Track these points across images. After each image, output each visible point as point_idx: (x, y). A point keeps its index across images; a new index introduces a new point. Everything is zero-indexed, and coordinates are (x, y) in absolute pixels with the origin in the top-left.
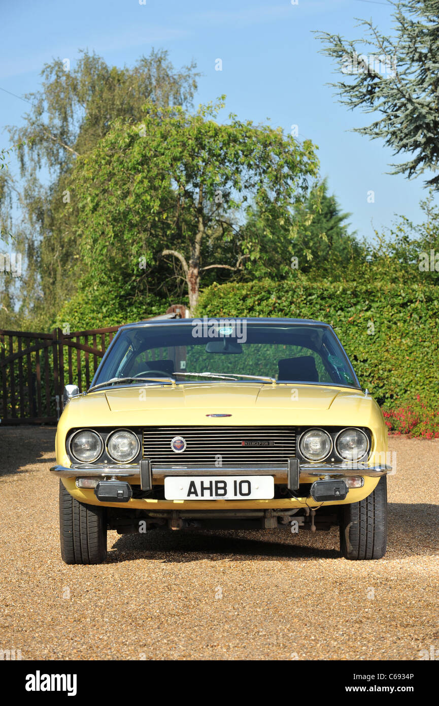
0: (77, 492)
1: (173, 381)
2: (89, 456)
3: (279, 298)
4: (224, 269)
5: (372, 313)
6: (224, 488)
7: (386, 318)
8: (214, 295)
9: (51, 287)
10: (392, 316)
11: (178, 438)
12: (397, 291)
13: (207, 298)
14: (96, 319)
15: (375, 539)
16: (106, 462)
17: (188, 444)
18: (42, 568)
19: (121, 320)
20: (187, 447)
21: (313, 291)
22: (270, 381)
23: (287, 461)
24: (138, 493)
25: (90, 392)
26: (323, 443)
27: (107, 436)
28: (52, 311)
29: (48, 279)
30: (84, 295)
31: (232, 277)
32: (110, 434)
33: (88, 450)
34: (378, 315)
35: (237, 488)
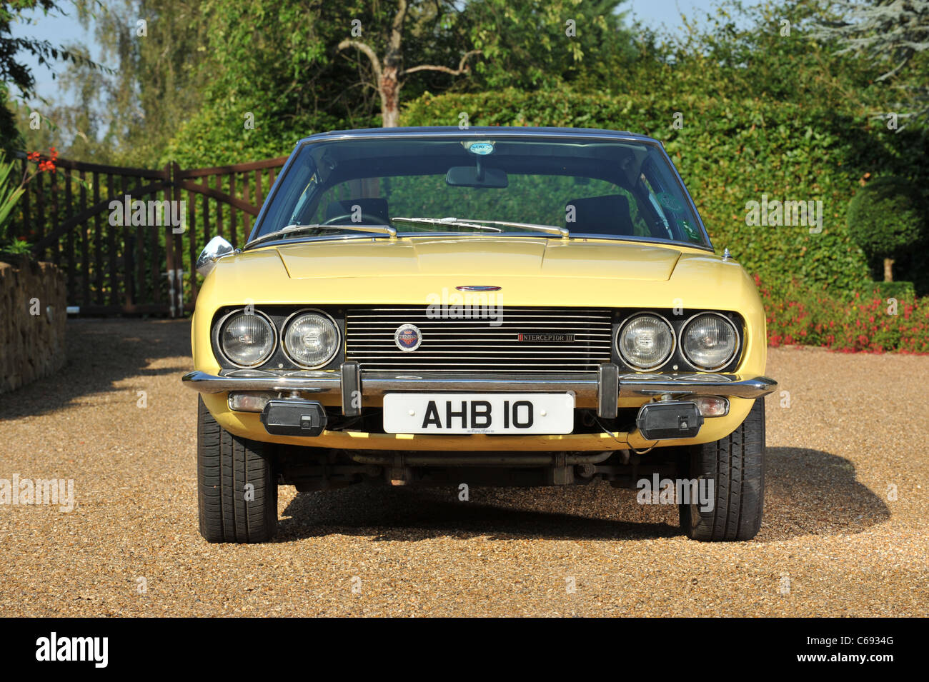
0: (228, 417)
1: (392, 232)
2: (251, 356)
3: (530, 119)
4: (439, 72)
5: (678, 145)
6: (487, 414)
7: (701, 153)
8: (425, 113)
9: (157, 103)
10: (711, 148)
11: (406, 327)
12: (719, 109)
13: (414, 117)
14: (233, 151)
15: (744, 505)
16: (281, 366)
17: (424, 337)
18: (166, 549)
19: (272, 152)
20: (423, 343)
21: (585, 109)
22: (558, 234)
23: (596, 368)
24: (336, 419)
25: (247, 249)
26: (660, 339)
27: (283, 321)
28: (160, 138)
29: (153, 90)
30: (213, 111)
31: (451, 85)
32: (288, 318)
33: (249, 345)
34: (688, 149)
35: (510, 414)
